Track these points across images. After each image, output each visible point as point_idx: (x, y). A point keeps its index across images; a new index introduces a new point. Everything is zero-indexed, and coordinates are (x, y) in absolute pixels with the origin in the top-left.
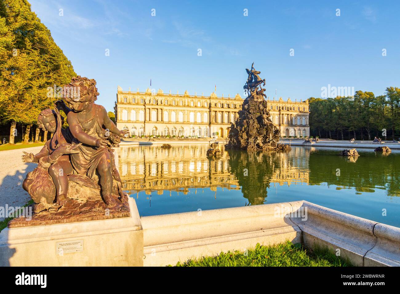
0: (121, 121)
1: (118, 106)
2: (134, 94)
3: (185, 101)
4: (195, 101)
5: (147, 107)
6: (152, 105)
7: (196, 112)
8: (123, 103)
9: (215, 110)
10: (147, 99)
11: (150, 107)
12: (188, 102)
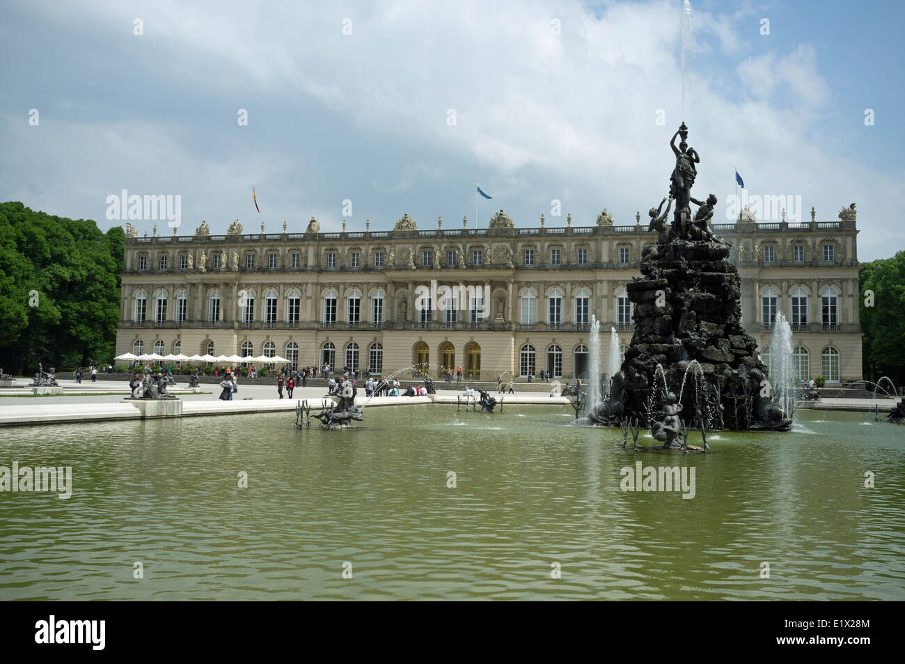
0: (127, 325)
1: (124, 280)
2: (164, 244)
3: (307, 252)
4: (340, 252)
7: (341, 287)
10: (198, 254)
12: (317, 255)
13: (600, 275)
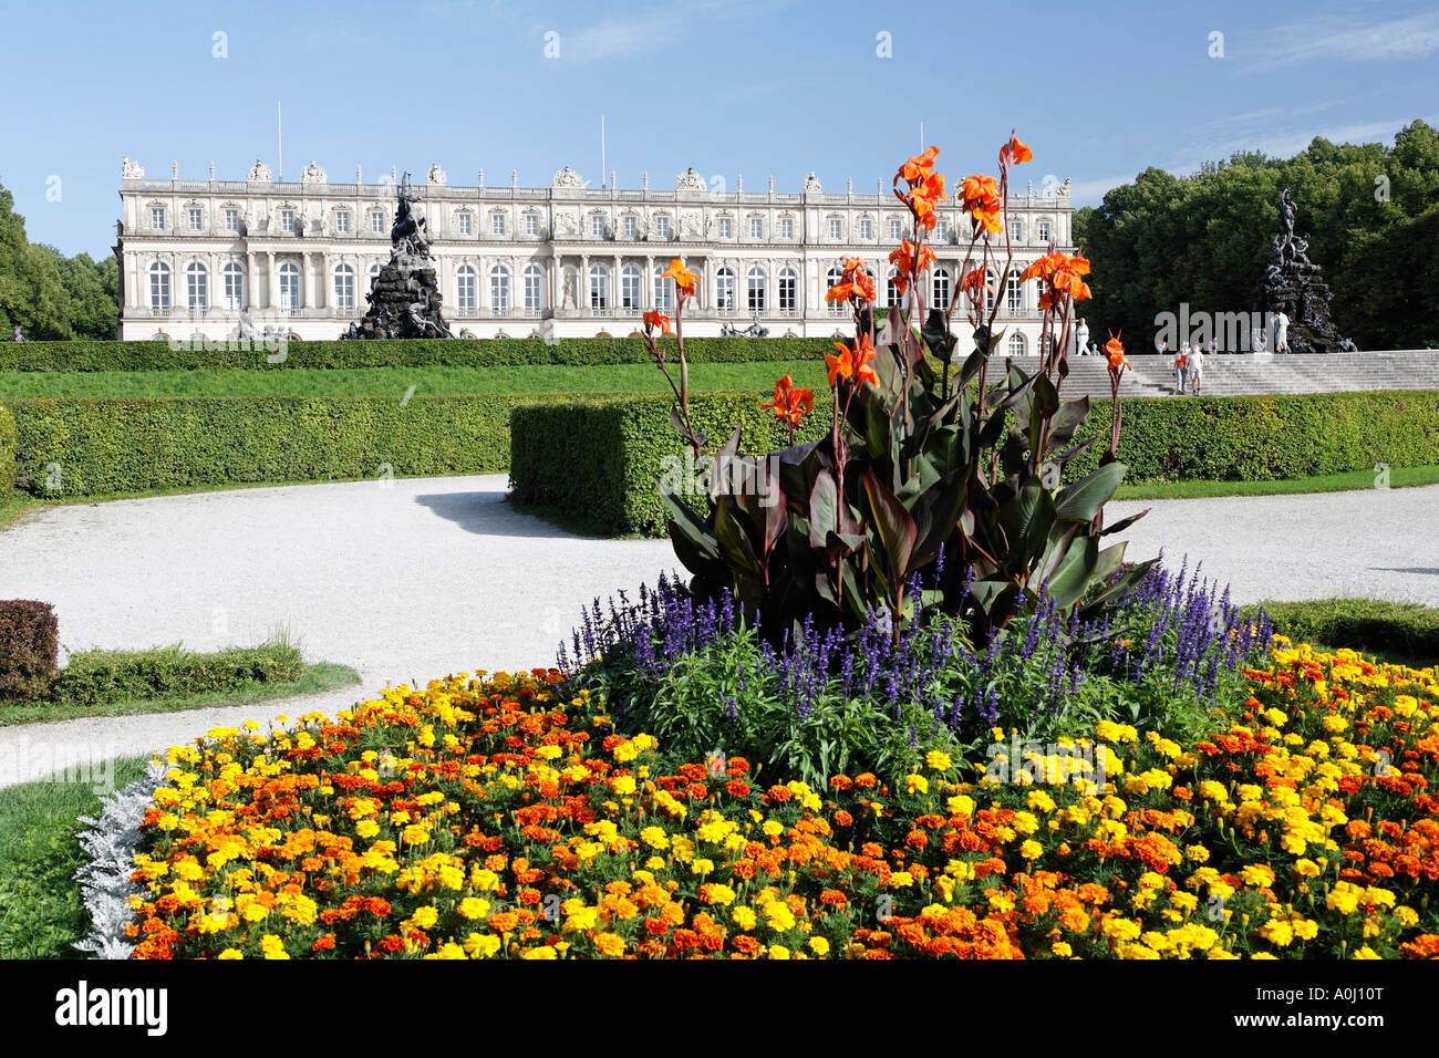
0: (140, 313)
1: (127, 246)
2: (194, 194)
3: (429, 213)
4: (476, 213)
5: (253, 247)
6: (276, 238)
7: (483, 261)
8: (145, 238)
9: (573, 250)
10: (254, 212)
11: (269, 248)
12: (443, 219)
13: (810, 254)
